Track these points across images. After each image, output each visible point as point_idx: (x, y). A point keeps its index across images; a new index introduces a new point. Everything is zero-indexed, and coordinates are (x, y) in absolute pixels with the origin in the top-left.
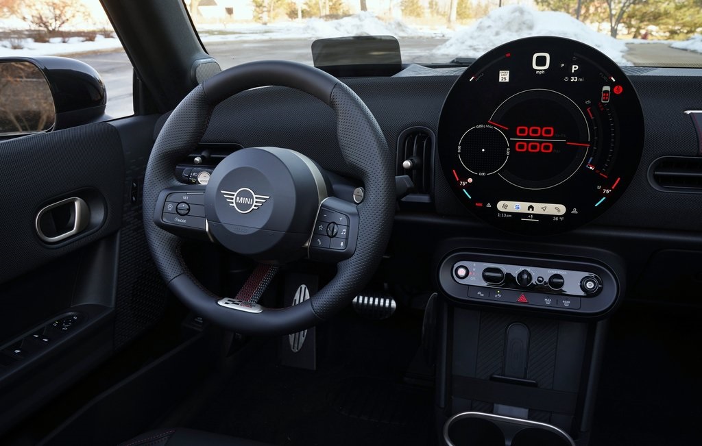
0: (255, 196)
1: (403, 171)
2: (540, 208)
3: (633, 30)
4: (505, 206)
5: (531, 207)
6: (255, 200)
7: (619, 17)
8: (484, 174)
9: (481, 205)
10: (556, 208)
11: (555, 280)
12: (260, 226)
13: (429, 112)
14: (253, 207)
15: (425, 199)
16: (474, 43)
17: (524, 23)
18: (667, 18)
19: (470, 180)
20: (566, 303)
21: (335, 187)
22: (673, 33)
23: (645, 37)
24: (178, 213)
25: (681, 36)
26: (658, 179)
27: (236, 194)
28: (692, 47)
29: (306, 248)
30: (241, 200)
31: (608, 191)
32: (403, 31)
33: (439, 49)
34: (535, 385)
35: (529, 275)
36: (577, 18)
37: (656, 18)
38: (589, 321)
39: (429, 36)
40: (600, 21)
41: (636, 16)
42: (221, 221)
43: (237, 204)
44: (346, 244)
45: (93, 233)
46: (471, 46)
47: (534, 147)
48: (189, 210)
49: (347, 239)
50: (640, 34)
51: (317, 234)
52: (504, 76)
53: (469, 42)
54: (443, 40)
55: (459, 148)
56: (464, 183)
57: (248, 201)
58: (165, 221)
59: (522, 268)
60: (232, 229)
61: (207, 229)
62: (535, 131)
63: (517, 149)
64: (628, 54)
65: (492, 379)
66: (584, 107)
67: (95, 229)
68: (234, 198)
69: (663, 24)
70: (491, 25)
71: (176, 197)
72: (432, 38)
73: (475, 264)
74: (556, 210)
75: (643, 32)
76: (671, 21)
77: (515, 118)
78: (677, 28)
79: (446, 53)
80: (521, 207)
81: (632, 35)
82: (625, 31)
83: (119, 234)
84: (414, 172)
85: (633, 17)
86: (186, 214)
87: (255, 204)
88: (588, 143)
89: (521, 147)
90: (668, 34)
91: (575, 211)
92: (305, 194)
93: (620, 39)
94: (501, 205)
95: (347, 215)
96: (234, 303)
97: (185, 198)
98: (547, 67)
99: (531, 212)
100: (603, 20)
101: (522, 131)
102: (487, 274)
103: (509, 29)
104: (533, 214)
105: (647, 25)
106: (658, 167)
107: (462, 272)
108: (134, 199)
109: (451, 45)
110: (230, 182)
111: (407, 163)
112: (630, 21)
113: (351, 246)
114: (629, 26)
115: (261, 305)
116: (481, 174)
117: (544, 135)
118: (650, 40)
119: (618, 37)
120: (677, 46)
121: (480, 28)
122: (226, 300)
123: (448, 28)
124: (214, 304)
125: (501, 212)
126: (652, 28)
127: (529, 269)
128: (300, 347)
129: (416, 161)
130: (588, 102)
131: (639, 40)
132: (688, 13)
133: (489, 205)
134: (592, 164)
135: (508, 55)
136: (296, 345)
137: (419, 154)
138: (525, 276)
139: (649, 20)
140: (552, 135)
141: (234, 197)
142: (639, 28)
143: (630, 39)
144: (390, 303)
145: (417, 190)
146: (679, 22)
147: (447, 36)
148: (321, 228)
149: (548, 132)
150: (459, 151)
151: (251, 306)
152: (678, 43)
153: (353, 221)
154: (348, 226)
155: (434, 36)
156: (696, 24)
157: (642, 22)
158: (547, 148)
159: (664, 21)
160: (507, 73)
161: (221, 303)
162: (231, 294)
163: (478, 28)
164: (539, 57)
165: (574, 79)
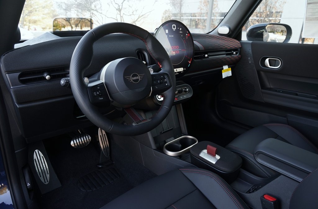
0: (139, 75)
2: (178, 70)
6: (139, 77)
10: (182, 69)
31: (190, 62)
68: (131, 79)
91: (185, 69)
98: (175, 28)
101: (172, 48)
104: (178, 72)
128: (48, 180)
136: (46, 180)
149: (177, 47)
164: (174, 26)
165: (181, 32)
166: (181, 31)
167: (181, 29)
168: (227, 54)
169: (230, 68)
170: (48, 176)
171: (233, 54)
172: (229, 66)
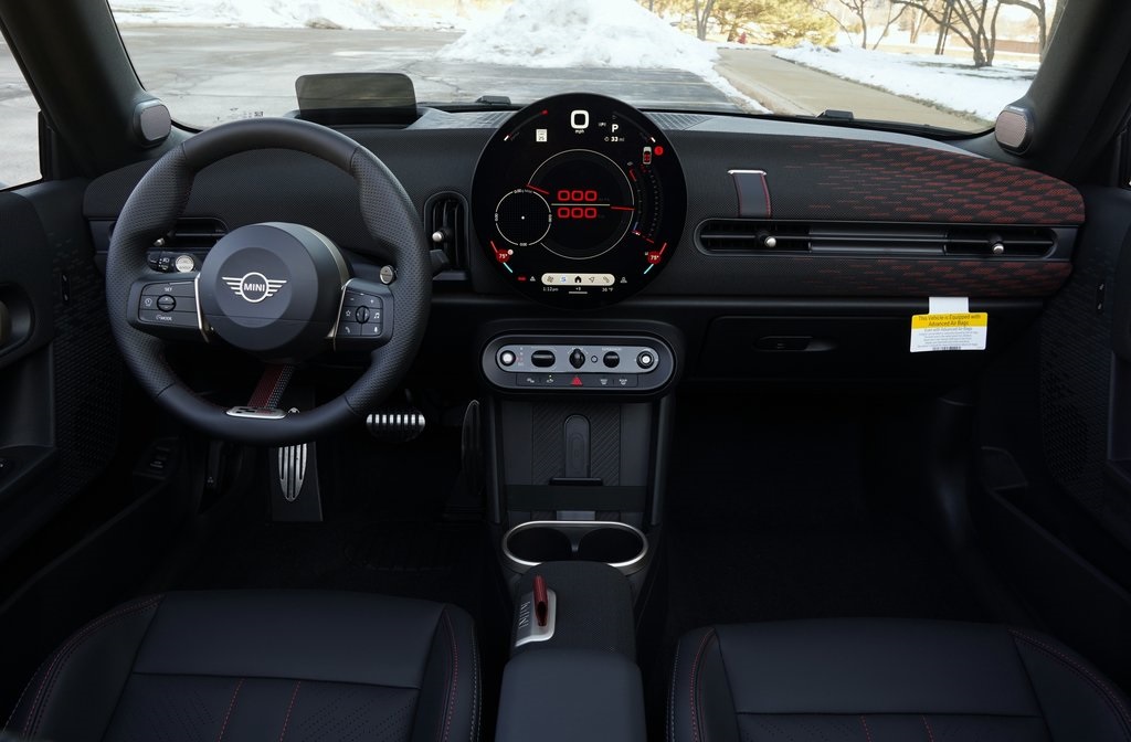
0: (267, 281)
1: (433, 244)
2: (589, 279)
3: (728, 27)
4: (550, 279)
5: (578, 278)
6: (268, 286)
7: (707, 7)
8: (525, 244)
9: (524, 279)
10: (605, 278)
11: (609, 357)
12: (277, 315)
13: (460, 174)
14: (266, 294)
15: (460, 276)
16: (502, 42)
17: (575, 13)
18: (770, 13)
19: (511, 252)
20: (623, 382)
21: (356, 267)
22: (779, 35)
23: (742, 40)
24: (160, 309)
25: (789, 40)
26: (704, 242)
27: (242, 280)
28: (799, 59)
29: (332, 339)
30: (250, 287)
31: (655, 257)
32: (387, 17)
33: (447, 50)
34: (600, 483)
35: (582, 355)
36: (651, 9)
37: (756, 12)
38: (650, 398)
39: (430, 26)
40: (683, 12)
41: (730, 8)
42: (226, 313)
43: (245, 292)
44: (381, 329)
45: (16, 348)
46: (496, 47)
47: (577, 213)
48: (174, 304)
49: (381, 323)
50: (737, 34)
51: (344, 321)
52: (542, 135)
53: (494, 41)
54: (454, 35)
55: (496, 216)
56: (504, 256)
57: (258, 287)
58: (143, 320)
59: (573, 348)
60: (242, 323)
61: (200, 327)
62: (577, 196)
63: (560, 216)
64: (721, 65)
65: (552, 483)
66: (626, 169)
67: (21, 341)
68: (240, 286)
69: (766, 22)
70: (526, 13)
71: (156, 289)
72: (435, 29)
73: (521, 348)
74: (605, 280)
75: (740, 31)
76: (775, 19)
77: (555, 181)
78: (783, 28)
79: (459, 56)
80: (567, 279)
81: (727, 35)
82: (717, 28)
83: (51, 348)
84: (446, 245)
85: (727, 9)
86: (172, 310)
87: (268, 290)
88: (632, 207)
89: (564, 212)
90: (772, 36)
91: (624, 281)
92: (327, 277)
93: (712, 41)
94: (546, 279)
95: (379, 297)
96: (247, 411)
97: (167, 290)
98: (586, 125)
99: (578, 283)
100: (687, 11)
101: (564, 196)
102: (536, 357)
103: (553, 21)
104: (582, 287)
105: (745, 22)
106: (705, 230)
107: (508, 358)
108: (66, 298)
109: (466, 45)
110: (234, 266)
111: (437, 236)
112: (723, 15)
113: (387, 330)
114: (723, 22)
115: (282, 409)
116: (521, 244)
117: (587, 199)
118: (748, 45)
119: (707, 37)
120: (783, 57)
121: (508, 18)
122: (237, 408)
123: (458, 15)
124: (223, 415)
125: (546, 286)
126: (752, 25)
127: (581, 348)
128: (297, 494)
129: (447, 232)
130: (630, 164)
131: (735, 45)
132: (795, 9)
133: (533, 279)
134: (637, 230)
135: (545, 112)
136: (291, 492)
137: (450, 224)
138: (578, 356)
139: (747, 15)
140: (595, 199)
141: (241, 284)
142: (735, 25)
143: (723, 40)
144: (417, 420)
145: (451, 266)
146: (786, 21)
147: (458, 28)
148: (348, 313)
149: (591, 196)
150: (496, 220)
151: (269, 411)
152: (783, 51)
153: (388, 303)
154: (382, 309)
155: (437, 26)
156: (805, 25)
157: (738, 17)
158: (591, 213)
159: (766, 18)
160: (545, 131)
161: (230, 413)
162: (243, 402)
163: (506, 17)
164: (576, 116)
165: (615, 139)
166: (617, 133)
167: (615, 127)
168: (952, 248)
169: (984, 316)
170: (299, 482)
171: (987, 250)
172: (975, 305)
